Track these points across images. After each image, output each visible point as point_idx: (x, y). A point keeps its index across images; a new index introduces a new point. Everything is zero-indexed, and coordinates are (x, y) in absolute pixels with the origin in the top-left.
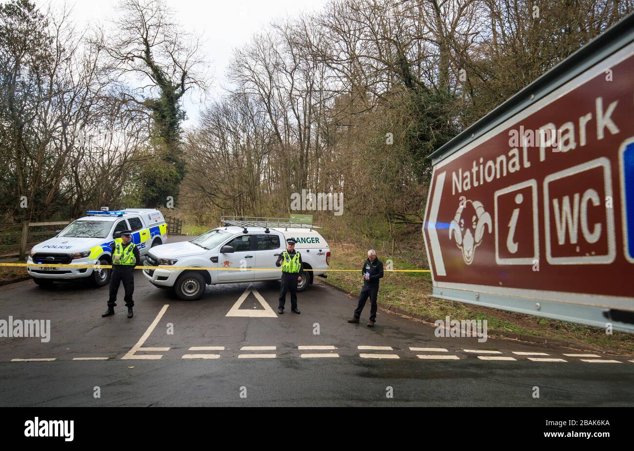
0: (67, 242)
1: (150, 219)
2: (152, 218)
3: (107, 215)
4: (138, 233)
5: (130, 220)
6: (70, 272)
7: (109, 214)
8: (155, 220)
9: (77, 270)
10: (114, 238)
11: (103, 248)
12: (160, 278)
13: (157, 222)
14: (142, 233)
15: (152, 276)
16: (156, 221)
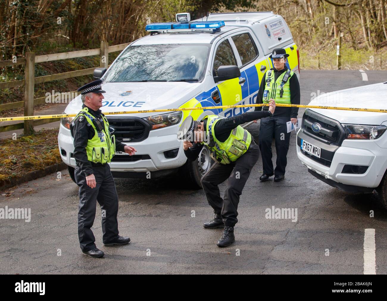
0: (129, 92)
1: (269, 35)
2: (271, 34)
3: (190, 30)
4: (254, 68)
5: (236, 39)
6: (147, 157)
7: (194, 27)
8: (277, 37)
9: (160, 153)
10: (216, 80)
11: (201, 103)
12: (349, 169)
13: (282, 41)
14: (260, 68)
15: (328, 164)
16: (280, 39)
